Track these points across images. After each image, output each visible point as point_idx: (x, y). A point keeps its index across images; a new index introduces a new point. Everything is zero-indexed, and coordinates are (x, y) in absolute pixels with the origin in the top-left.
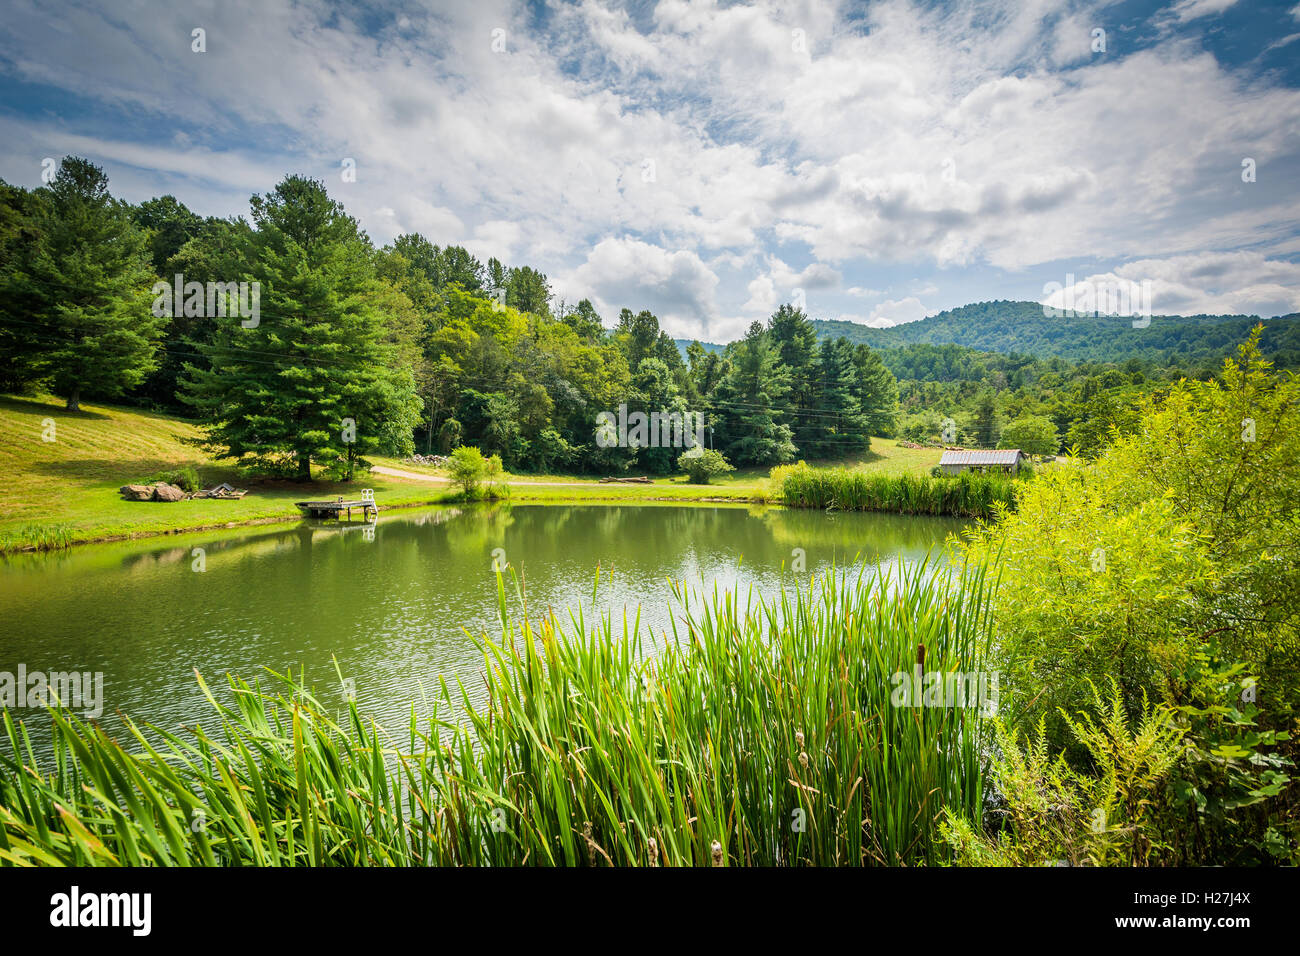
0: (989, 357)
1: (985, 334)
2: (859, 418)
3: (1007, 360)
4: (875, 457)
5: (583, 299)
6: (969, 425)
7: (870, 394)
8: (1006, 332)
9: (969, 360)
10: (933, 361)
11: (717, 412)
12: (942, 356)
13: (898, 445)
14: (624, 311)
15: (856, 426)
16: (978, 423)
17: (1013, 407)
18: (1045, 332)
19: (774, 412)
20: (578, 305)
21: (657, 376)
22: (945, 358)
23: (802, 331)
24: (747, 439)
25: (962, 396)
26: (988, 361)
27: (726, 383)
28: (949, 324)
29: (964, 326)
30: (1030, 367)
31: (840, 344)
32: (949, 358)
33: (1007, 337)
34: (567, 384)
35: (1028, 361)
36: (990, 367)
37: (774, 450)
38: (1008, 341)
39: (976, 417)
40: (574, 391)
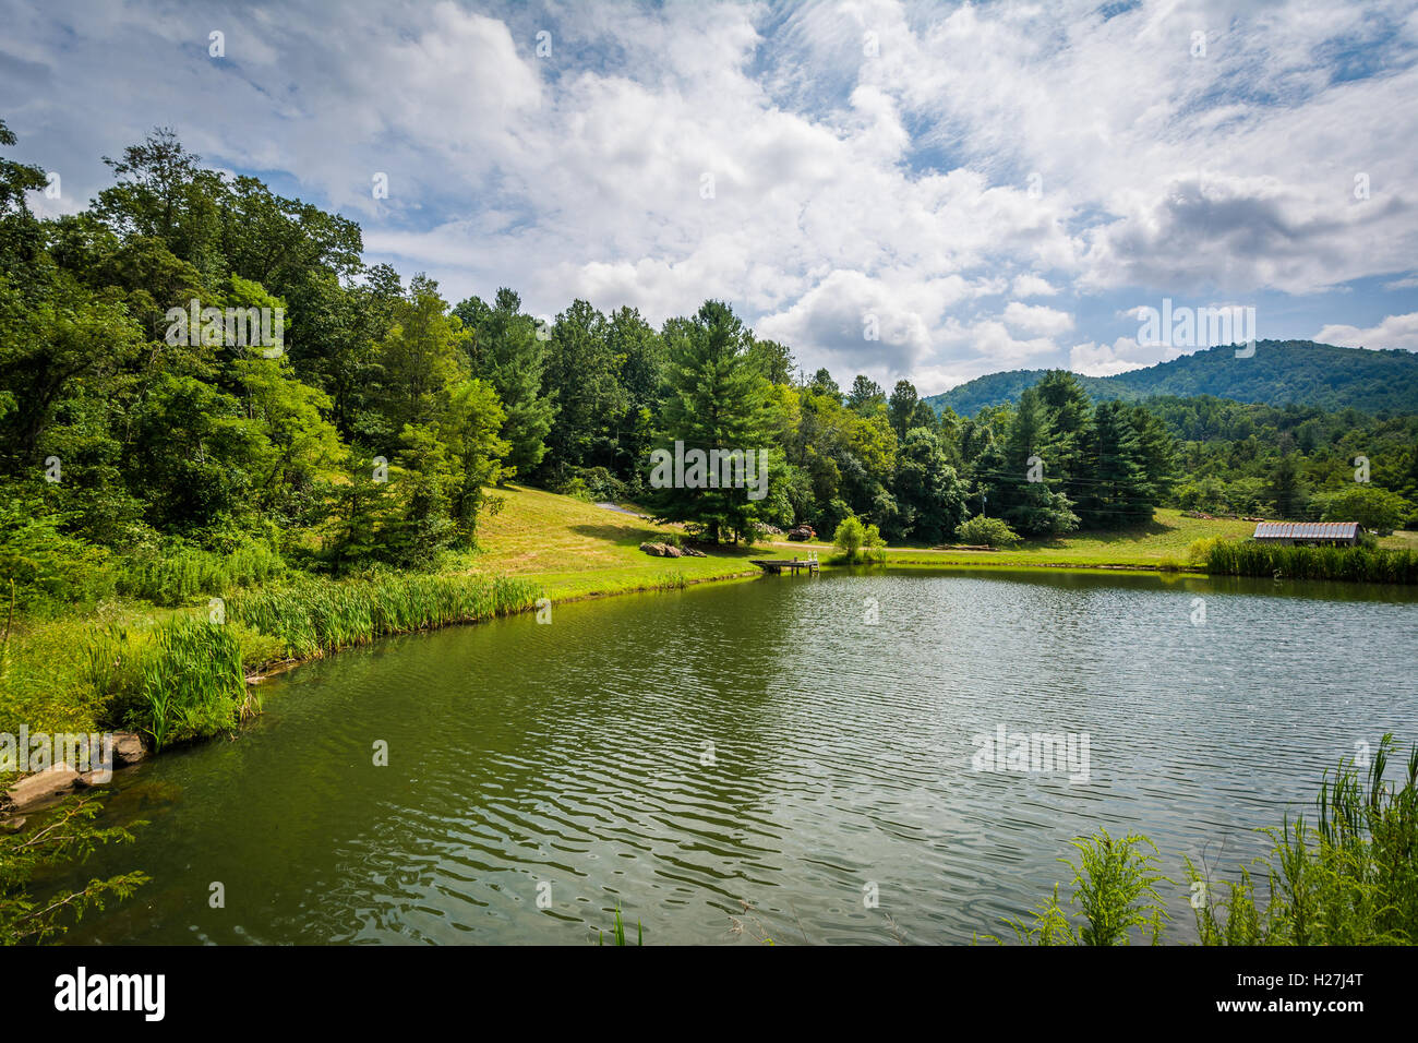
0: (1256, 410)
1: (1241, 380)
2: (1144, 487)
3: (1282, 411)
4: (1161, 529)
5: (820, 369)
6: (1261, 493)
7: (1153, 462)
8: (1269, 377)
9: (1230, 414)
10: (1183, 416)
11: (985, 481)
12: (1194, 409)
13: (1182, 515)
14: (860, 378)
15: (1142, 494)
16: (1273, 489)
17: (1314, 472)
18: (1325, 376)
19: (1051, 481)
20: (815, 374)
21: (929, 444)
22: (1198, 412)
23: (1074, 397)
24: (1022, 508)
25: (1237, 458)
26: (1257, 415)
27: (992, 449)
28: (1192, 370)
29: (1212, 371)
30: (1315, 421)
31: (1116, 409)
32: (1203, 412)
33: (1272, 383)
34: (850, 455)
35: (1312, 415)
36: (1259, 422)
37: (1052, 520)
38: (1273, 388)
39: (1270, 484)
40: (857, 462)
